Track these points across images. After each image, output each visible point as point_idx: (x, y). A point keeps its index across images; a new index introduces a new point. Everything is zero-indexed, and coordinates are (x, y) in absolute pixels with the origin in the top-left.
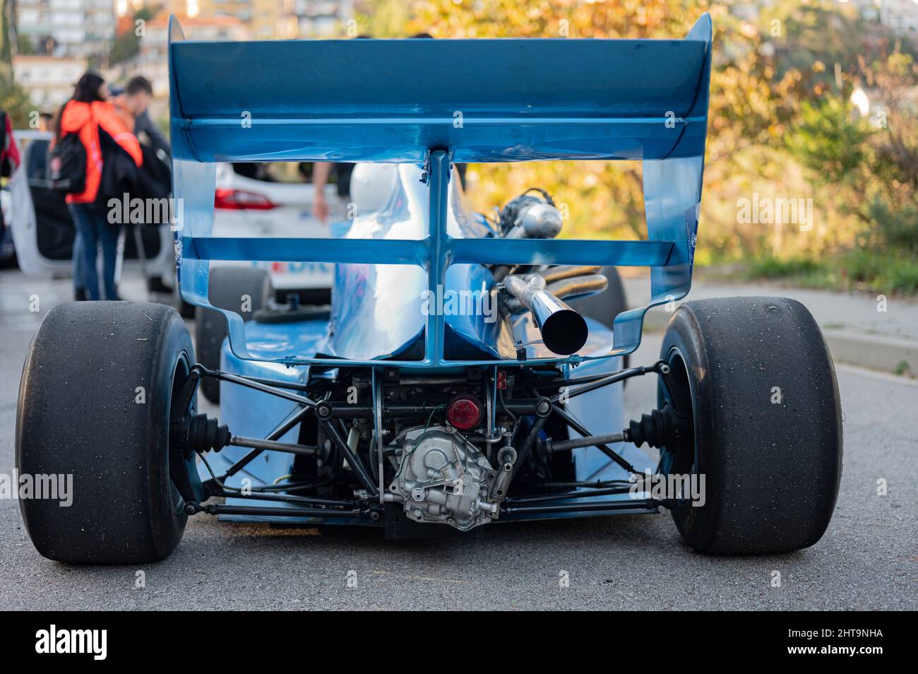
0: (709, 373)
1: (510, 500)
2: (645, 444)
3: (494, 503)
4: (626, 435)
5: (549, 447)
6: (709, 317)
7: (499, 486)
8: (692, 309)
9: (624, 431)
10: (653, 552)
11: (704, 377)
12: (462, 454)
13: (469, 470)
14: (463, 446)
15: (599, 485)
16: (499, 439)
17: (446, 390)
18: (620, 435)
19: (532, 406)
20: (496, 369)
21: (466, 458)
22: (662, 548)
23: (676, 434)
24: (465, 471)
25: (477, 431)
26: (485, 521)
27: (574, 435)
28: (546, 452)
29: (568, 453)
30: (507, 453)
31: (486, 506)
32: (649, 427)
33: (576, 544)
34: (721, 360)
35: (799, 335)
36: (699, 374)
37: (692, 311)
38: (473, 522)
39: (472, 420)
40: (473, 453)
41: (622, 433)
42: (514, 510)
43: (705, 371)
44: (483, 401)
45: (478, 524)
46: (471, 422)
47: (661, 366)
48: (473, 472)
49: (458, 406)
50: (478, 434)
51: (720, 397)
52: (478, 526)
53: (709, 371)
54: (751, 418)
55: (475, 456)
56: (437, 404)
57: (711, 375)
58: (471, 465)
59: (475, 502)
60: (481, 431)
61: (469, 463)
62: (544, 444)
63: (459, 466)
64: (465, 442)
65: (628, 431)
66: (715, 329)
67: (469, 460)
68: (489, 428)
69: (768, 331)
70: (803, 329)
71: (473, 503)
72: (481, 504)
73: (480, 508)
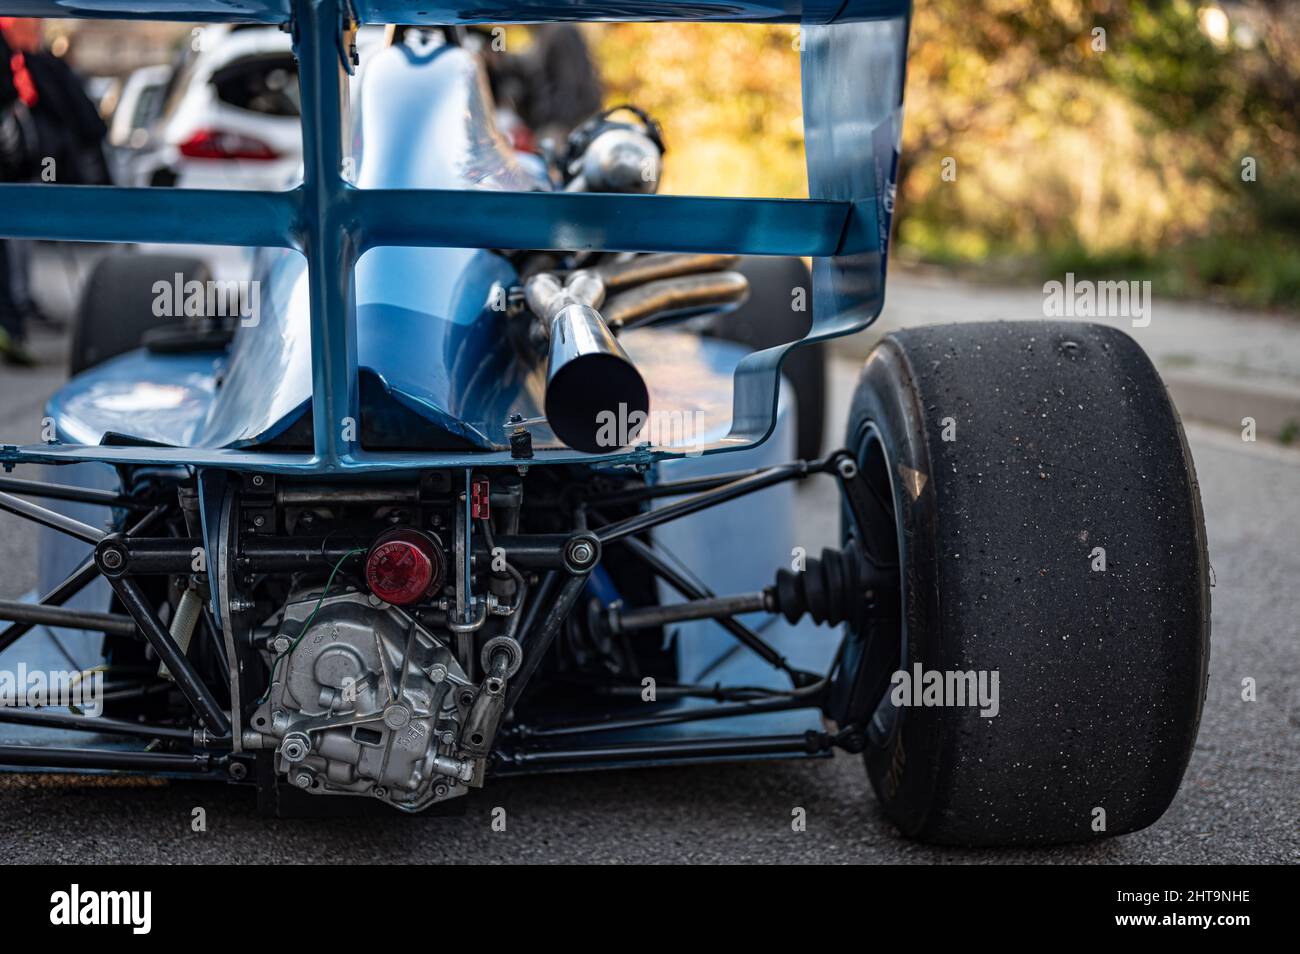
0: (933, 485)
1: (529, 731)
2: (807, 618)
3: (465, 760)
4: (770, 600)
5: (613, 621)
6: (937, 363)
7: (475, 727)
8: (905, 345)
9: (766, 593)
10: (819, 836)
11: (924, 491)
12: (396, 656)
13: (407, 693)
14: (403, 637)
15: (718, 694)
16: (478, 625)
17: (381, 512)
18: (756, 599)
19: (555, 550)
20: (468, 475)
21: (405, 664)
22: (838, 824)
23: (869, 602)
24: (396, 697)
25: (434, 604)
26: (453, 792)
27: (670, 596)
28: (606, 631)
29: (657, 631)
30: (499, 650)
31: (449, 765)
32: (813, 585)
33: (668, 812)
34: (957, 456)
35: (1123, 403)
36: (914, 486)
37: (903, 350)
38: (430, 793)
39: (416, 585)
40: (428, 650)
41: (761, 595)
42: (529, 757)
43: (925, 478)
44: (449, 539)
45: (440, 798)
46: (412, 590)
47: (840, 462)
48: (416, 698)
49: (386, 556)
50: (437, 610)
51: (954, 535)
52: (439, 803)
53: (932, 477)
54: (1018, 579)
55: (429, 658)
56: (353, 546)
57: (937, 487)
58: (415, 682)
59: (424, 759)
60: (444, 605)
61: (412, 676)
62: (605, 613)
63: (385, 684)
64: (411, 625)
65: (772, 592)
66: (947, 390)
67: (413, 669)
68: (460, 599)
69: (1058, 395)
70: (1131, 392)
71: (418, 763)
72: (437, 761)
73: (435, 770)
